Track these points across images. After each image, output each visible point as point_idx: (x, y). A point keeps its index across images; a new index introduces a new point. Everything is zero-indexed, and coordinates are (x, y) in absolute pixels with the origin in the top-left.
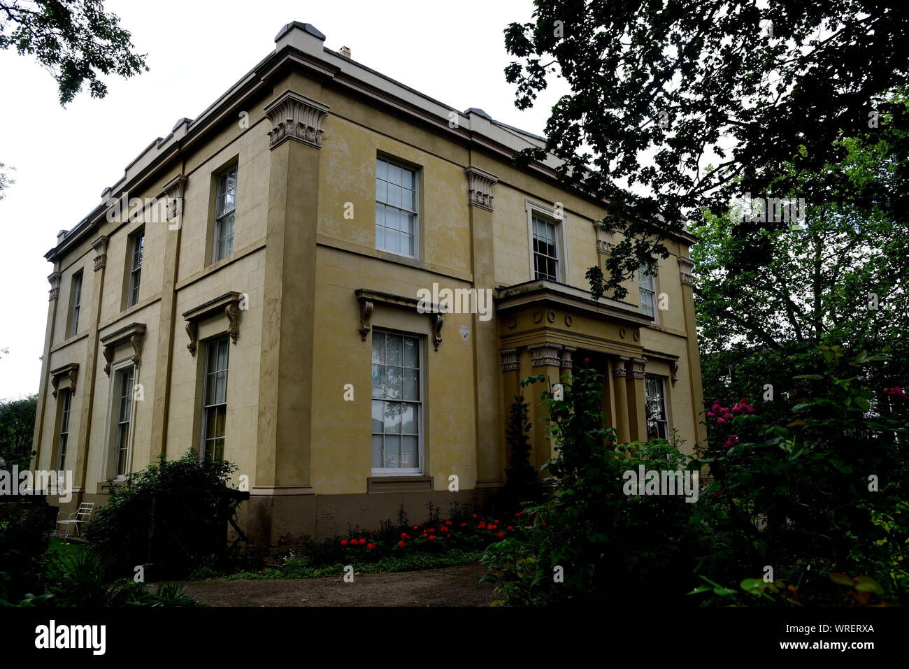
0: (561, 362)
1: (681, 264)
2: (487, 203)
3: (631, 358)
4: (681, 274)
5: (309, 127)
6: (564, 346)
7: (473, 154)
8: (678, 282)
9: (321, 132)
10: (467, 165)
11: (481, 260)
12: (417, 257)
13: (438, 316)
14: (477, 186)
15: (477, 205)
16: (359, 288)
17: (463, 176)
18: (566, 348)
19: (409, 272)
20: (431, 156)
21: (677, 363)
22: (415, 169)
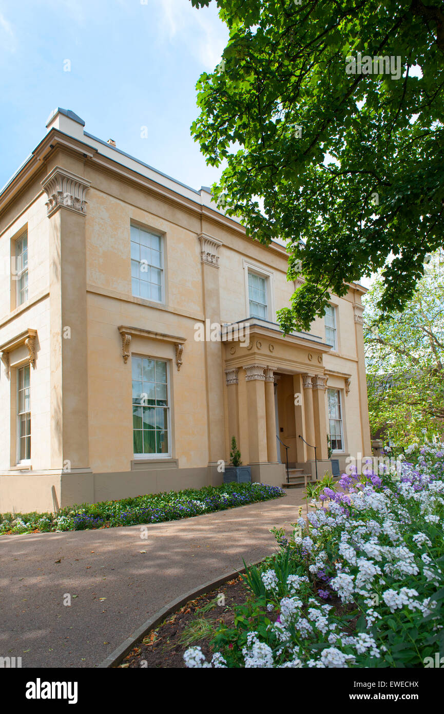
0: (266, 378)
1: (356, 308)
2: (214, 261)
3: (316, 375)
4: (355, 316)
5: (76, 198)
6: (268, 366)
7: (204, 223)
8: (353, 322)
9: (86, 202)
10: (199, 232)
11: (211, 304)
12: (163, 302)
13: (180, 346)
14: (207, 249)
15: (208, 263)
16: (119, 324)
17: (197, 241)
18: (270, 368)
19: (157, 313)
20: (172, 224)
21: (349, 379)
22: (161, 235)
